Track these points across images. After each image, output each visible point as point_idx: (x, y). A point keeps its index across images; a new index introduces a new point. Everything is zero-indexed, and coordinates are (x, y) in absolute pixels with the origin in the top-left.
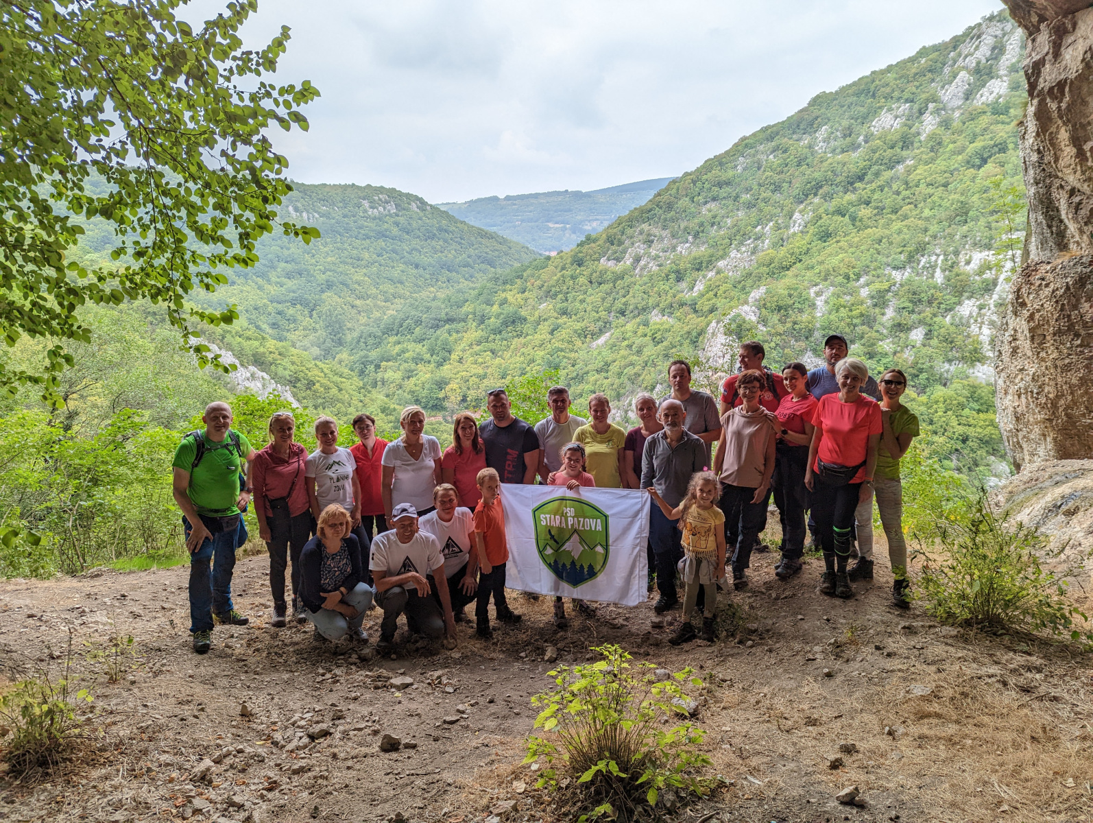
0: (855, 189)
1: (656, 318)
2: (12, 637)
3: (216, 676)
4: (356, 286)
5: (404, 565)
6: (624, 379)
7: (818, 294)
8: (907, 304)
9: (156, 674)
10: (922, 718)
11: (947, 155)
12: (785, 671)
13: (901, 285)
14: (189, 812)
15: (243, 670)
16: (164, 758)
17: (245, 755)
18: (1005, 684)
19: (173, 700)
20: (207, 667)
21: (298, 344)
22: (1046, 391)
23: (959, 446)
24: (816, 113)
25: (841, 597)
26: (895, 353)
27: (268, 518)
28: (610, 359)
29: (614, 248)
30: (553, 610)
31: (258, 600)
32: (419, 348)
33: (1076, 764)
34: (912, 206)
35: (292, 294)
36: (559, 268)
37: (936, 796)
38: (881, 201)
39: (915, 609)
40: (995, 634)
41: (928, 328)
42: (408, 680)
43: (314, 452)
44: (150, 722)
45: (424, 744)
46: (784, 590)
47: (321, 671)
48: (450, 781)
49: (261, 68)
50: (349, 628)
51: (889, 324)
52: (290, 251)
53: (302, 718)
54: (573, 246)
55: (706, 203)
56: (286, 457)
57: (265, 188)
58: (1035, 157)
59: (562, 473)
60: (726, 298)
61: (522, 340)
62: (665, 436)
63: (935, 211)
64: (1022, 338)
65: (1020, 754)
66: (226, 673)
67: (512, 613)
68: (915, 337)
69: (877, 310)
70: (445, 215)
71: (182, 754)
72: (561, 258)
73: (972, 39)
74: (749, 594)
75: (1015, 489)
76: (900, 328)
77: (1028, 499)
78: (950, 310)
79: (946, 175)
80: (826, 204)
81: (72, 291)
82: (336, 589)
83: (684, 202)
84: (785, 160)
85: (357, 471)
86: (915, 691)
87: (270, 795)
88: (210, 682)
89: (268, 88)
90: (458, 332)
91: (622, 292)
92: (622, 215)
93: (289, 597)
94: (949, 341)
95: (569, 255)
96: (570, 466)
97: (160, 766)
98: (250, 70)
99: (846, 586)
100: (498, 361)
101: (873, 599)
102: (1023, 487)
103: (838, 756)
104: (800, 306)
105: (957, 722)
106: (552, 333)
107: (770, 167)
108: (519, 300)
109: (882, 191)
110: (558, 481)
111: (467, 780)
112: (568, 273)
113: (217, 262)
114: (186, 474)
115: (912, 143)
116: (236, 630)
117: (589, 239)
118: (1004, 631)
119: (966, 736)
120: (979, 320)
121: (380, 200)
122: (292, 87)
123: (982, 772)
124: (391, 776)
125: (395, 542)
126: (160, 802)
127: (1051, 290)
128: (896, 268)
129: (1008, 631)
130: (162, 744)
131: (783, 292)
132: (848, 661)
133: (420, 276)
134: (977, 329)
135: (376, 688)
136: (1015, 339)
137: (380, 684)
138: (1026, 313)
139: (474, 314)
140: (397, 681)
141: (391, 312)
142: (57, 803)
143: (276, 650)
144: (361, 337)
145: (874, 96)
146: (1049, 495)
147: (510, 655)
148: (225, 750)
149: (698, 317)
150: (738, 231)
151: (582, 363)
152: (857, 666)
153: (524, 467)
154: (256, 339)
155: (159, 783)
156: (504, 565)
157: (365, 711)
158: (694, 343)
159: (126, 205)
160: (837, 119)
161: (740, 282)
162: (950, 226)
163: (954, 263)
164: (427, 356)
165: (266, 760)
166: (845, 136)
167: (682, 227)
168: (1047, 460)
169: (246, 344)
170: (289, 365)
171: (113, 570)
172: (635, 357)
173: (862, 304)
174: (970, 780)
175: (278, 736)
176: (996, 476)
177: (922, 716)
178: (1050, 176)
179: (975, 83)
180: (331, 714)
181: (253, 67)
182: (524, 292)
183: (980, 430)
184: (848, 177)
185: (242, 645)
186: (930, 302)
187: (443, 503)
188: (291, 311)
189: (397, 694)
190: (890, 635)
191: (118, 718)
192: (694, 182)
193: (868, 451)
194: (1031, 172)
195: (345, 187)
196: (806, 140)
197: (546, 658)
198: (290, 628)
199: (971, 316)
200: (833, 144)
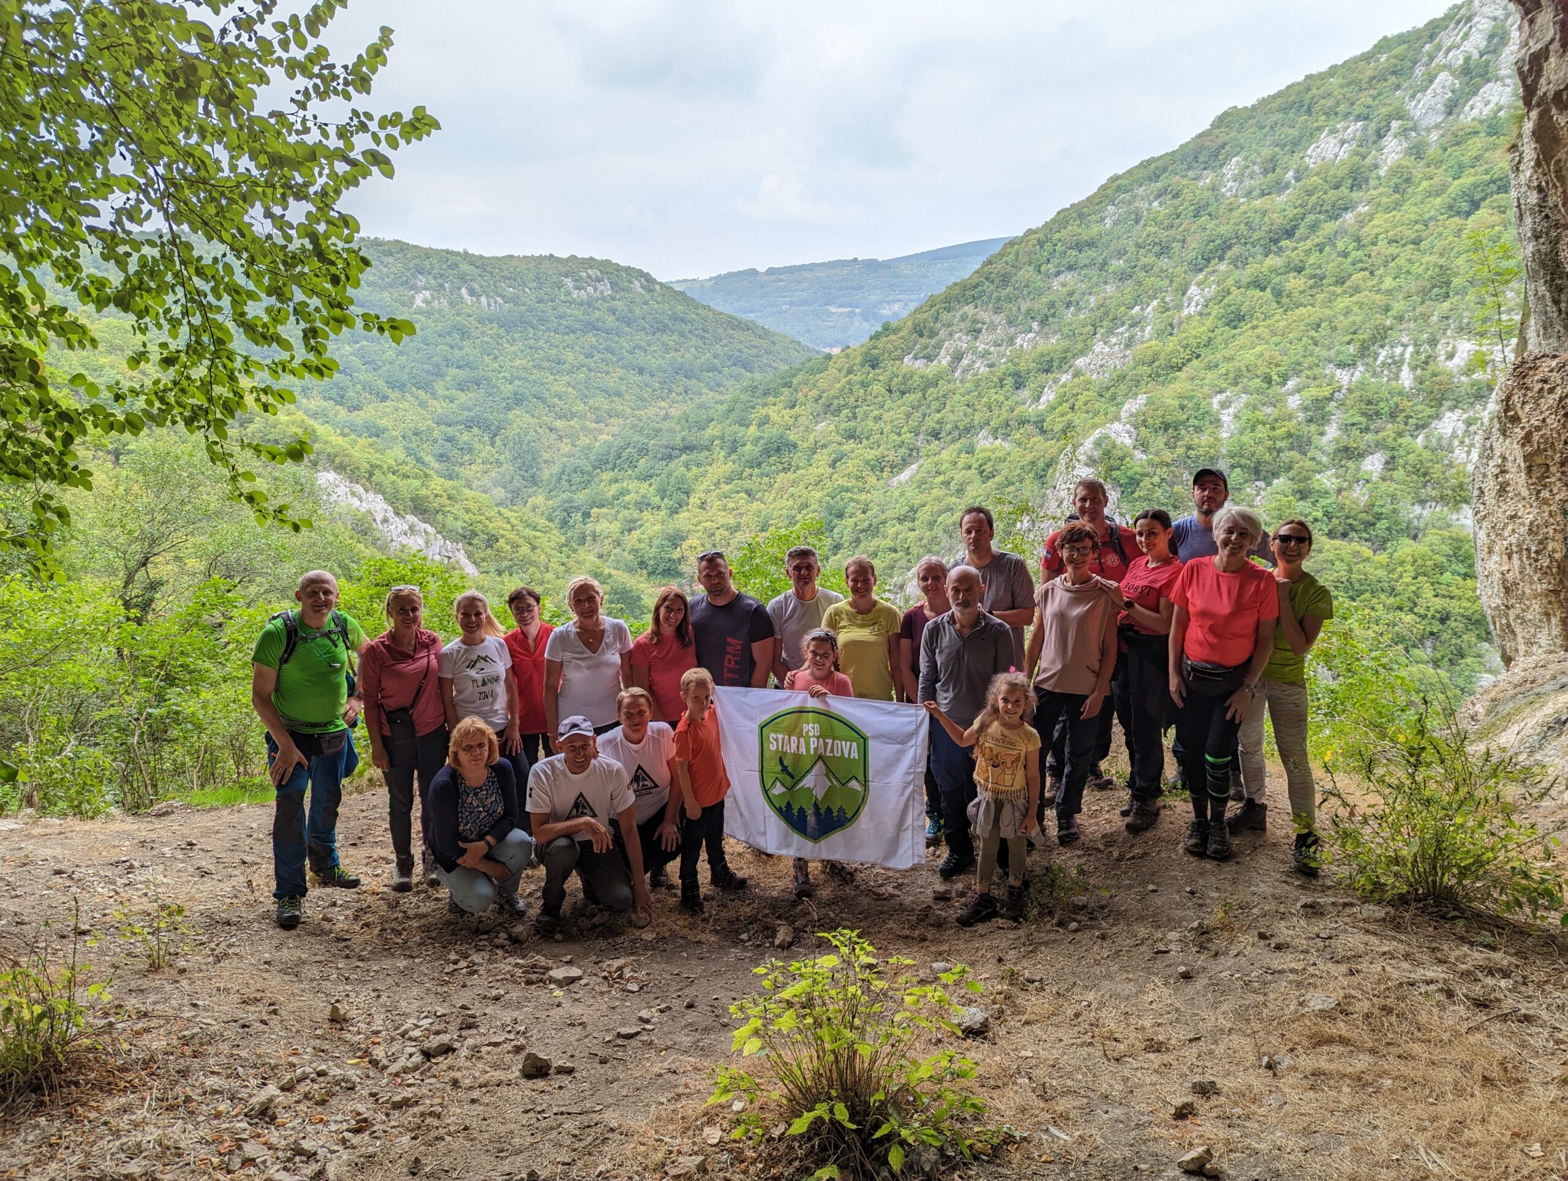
0: (1280, 249)
1: (985, 443)
2: (30, 901)
3: (304, 963)
4: (556, 400)
5: (576, 805)
6: (938, 531)
7: (1225, 405)
8: (1358, 419)
9: (218, 960)
10: (1319, 1044)
11: (1419, 197)
12: (1123, 969)
13: (1350, 390)
14: (236, 1162)
15: (344, 954)
16: (212, 1082)
17: (329, 1079)
18: (1450, 994)
19: (236, 998)
20: (293, 949)
21: (476, 483)
22: (1550, 548)
23: (1436, 627)
24: (1223, 138)
25: (1215, 859)
26: (1339, 491)
27: (384, 738)
28: (916, 502)
29: (924, 341)
30: (792, 872)
31: (378, 852)
32: (644, 488)
33: (1547, 1120)
34: (1367, 273)
35: (466, 413)
36: (844, 372)
37: (1329, 1165)
38: (1320, 267)
39: (1324, 877)
40: (1443, 917)
41: (1389, 453)
42: (575, 972)
43: (451, 642)
44: (196, 1030)
45: (587, 1070)
46: (1132, 846)
47: (453, 956)
48: (614, 1124)
49: (350, 89)
50: (500, 894)
51: (1333, 447)
52: (464, 352)
53: (417, 1026)
54: (865, 339)
55: (1058, 274)
56: (409, 650)
57: (333, 263)
58: (1533, 198)
59: (804, 674)
60: (1087, 412)
61: (791, 476)
62: (952, 620)
63: (1401, 281)
64: (1514, 470)
65: (1463, 1104)
66: (318, 958)
67: (733, 875)
68: (1369, 468)
69: (1313, 428)
70: (681, 297)
71: (238, 1076)
72: (847, 356)
73: (1458, 23)
74: (1080, 853)
75: (1501, 695)
76: (1347, 453)
77: (1518, 710)
78: (1423, 427)
79: (1419, 227)
80: (1237, 272)
81: (64, 416)
82: (481, 837)
83: (1026, 273)
84: (1176, 208)
85: (514, 670)
86: (1312, 1004)
87: (355, 1140)
88: (293, 971)
89: (363, 118)
90: (699, 465)
91: (935, 405)
92: (936, 293)
93: (417, 848)
94: (1421, 472)
95: (858, 352)
96: (815, 663)
97: (205, 1093)
98: (336, 92)
99: (1223, 842)
100: (756, 505)
101: (1263, 861)
102: (1512, 692)
103: (1189, 1099)
104: (1196, 423)
105: (1373, 1051)
106: (833, 465)
107: (1154, 220)
108: (787, 418)
109: (1321, 251)
110: (798, 685)
111: (638, 1123)
112: (855, 378)
113: (280, 371)
114: (271, 672)
115: (1367, 181)
116: (341, 895)
117: (887, 329)
118: (1456, 913)
119: (1385, 1073)
120: (1467, 440)
121: (589, 277)
122: (398, 115)
123: (1403, 1130)
124: (531, 1114)
125: (563, 772)
126: (198, 1146)
127: (1557, 397)
128: (1342, 365)
129: (1463, 914)
130: (211, 1061)
131: (1170, 402)
132: (1216, 954)
133: (646, 385)
134: (1464, 455)
135: (529, 983)
136: (1503, 472)
137: (534, 977)
138: (1519, 433)
139: (722, 438)
140: (559, 973)
141: (606, 437)
142: (51, 1145)
143: (394, 925)
144: (563, 473)
145: (1309, 112)
146: (1550, 705)
147: (726, 938)
148: (299, 1071)
149: (1047, 440)
150: (1106, 314)
151: (876, 508)
152: (1230, 962)
153: (752, 663)
154: (416, 477)
155: (201, 1118)
156: (722, 804)
157: (507, 1016)
158: (1041, 477)
159: (149, 290)
160: (1254, 146)
161: (1108, 389)
162: (1423, 302)
163: (1429, 357)
164: (656, 500)
165: (359, 1087)
166: (1266, 172)
167: (1023, 309)
168: (1551, 652)
169: (402, 484)
170: (461, 514)
171: (188, 806)
172: (954, 500)
173: (1290, 419)
174: (1383, 1142)
175: (379, 1053)
176: (1490, 671)
177: (1320, 1041)
178: (1557, 226)
179: (1461, 88)
180: (459, 1020)
181: (340, 88)
182: (793, 406)
183: (1468, 605)
184: (1270, 231)
185: (347, 917)
186: (1393, 416)
187: (629, 716)
188: (465, 437)
189: (558, 993)
190: (1283, 917)
191: (154, 1023)
192: (1041, 244)
193: (1258, 642)
194: (1528, 220)
195: (541, 259)
196: (1208, 179)
197: (777, 942)
198: (418, 892)
199: (1454, 435)
200: (1248, 183)
